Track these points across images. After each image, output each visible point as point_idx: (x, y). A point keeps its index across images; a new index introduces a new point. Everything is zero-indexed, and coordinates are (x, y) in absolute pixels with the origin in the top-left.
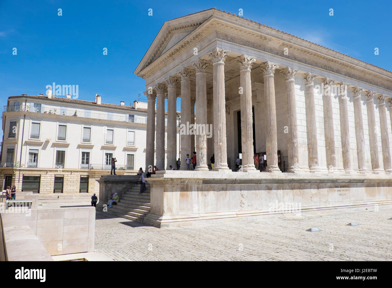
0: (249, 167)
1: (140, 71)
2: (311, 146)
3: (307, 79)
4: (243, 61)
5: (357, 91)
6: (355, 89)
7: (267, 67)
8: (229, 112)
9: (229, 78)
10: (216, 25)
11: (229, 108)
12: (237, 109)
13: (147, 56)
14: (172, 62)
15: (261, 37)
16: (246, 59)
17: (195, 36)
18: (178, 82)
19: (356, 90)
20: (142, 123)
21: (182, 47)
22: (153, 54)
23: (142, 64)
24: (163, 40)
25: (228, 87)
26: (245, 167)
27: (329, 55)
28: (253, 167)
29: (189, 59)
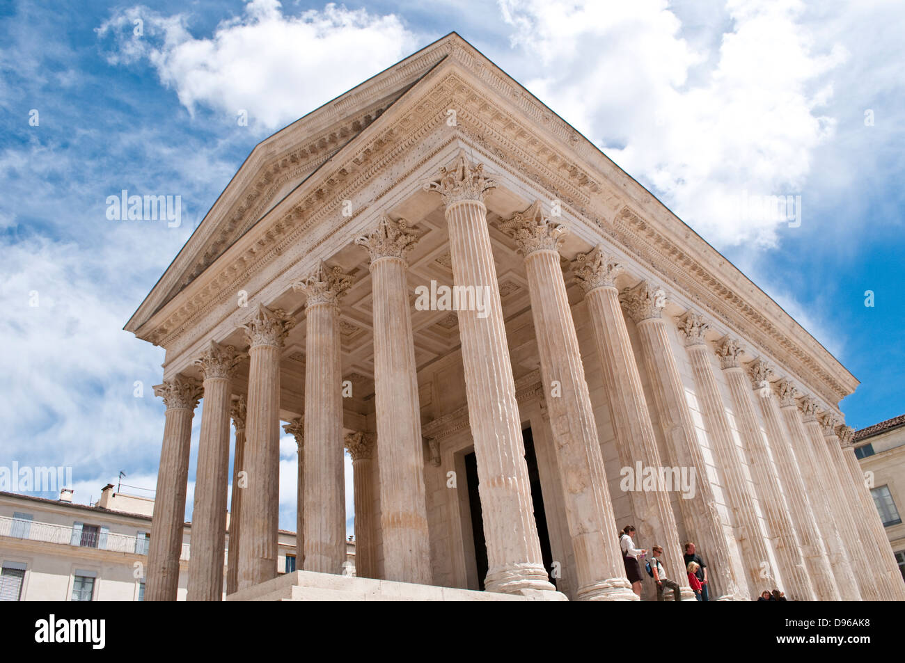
0: (616, 587)
1: (151, 317)
2: (744, 530)
3: (688, 330)
4: (534, 223)
5: (786, 391)
6: (780, 386)
7: (597, 263)
8: (440, 458)
9: (436, 356)
10: (453, 94)
11: (439, 443)
12: (463, 446)
13: (179, 266)
14: (274, 260)
15: (574, 171)
16: (542, 219)
17: (371, 146)
18: (287, 327)
19: (783, 388)
20: (123, 550)
21: (320, 194)
22: (203, 254)
23: (161, 291)
24: (244, 205)
25: (431, 383)
26: (600, 589)
27: (725, 276)
28: (627, 587)
29: (344, 229)
